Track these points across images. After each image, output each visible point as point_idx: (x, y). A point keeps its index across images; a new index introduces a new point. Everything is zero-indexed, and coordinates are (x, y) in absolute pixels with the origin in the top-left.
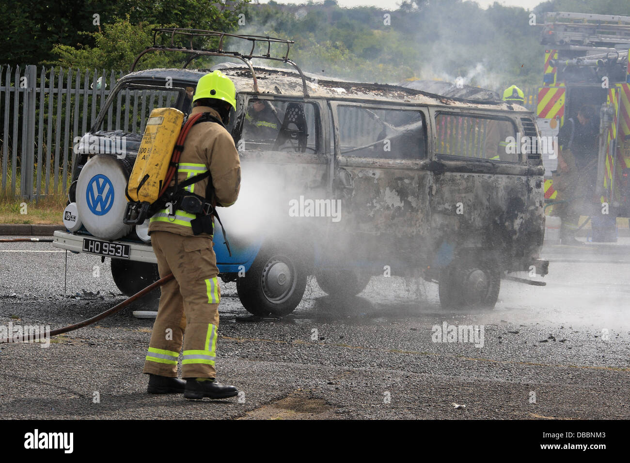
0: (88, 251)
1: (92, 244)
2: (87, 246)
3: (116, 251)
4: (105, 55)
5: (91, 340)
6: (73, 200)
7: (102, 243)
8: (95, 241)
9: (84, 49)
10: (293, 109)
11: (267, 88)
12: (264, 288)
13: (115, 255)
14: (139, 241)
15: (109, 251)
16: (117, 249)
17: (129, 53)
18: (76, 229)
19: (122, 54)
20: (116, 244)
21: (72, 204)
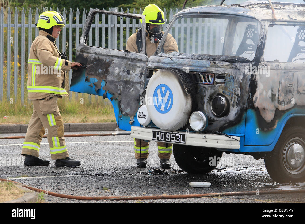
0: (156, 140)
1: (158, 135)
2: (155, 136)
3: (176, 139)
7: (165, 133)
8: (161, 132)
10: (302, 31)
11: (282, 16)
12: (285, 162)
13: (175, 142)
14: (192, 131)
15: (171, 139)
16: (176, 137)
18: (146, 124)
20: (176, 134)
21: (143, 106)
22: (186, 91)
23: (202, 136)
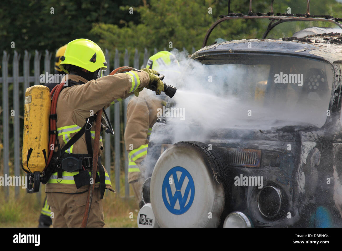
4: (152, 32)
6: (148, 200)
9: (128, 26)
19: (173, 29)
21: (147, 205)
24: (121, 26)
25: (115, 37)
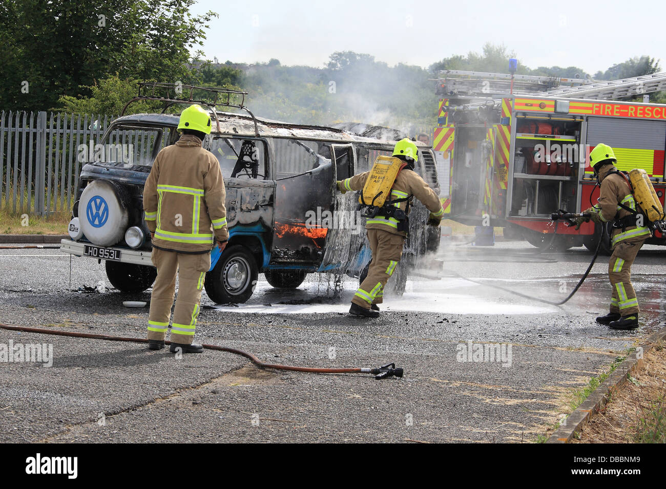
0: (88, 255)
1: (91, 250)
2: (87, 251)
3: (110, 255)
4: (100, 103)
5: (91, 325)
6: (76, 215)
7: (99, 249)
8: (94, 247)
9: (83, 99)
10: (247, 145)
11: (227, 128)
12: (225, 283)
13: (109, 258)
14: (127, 247)
15: (105, 255)
16: (110, 254)
17: (119, 102)
18: (78, 238)
19: (113, 103)
20: (110, 250)
21: (75, 218)
22: (123, 205)
23: (139, 253)
24: (79, 99)
25: (74, 105)
